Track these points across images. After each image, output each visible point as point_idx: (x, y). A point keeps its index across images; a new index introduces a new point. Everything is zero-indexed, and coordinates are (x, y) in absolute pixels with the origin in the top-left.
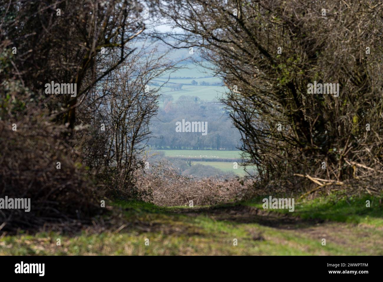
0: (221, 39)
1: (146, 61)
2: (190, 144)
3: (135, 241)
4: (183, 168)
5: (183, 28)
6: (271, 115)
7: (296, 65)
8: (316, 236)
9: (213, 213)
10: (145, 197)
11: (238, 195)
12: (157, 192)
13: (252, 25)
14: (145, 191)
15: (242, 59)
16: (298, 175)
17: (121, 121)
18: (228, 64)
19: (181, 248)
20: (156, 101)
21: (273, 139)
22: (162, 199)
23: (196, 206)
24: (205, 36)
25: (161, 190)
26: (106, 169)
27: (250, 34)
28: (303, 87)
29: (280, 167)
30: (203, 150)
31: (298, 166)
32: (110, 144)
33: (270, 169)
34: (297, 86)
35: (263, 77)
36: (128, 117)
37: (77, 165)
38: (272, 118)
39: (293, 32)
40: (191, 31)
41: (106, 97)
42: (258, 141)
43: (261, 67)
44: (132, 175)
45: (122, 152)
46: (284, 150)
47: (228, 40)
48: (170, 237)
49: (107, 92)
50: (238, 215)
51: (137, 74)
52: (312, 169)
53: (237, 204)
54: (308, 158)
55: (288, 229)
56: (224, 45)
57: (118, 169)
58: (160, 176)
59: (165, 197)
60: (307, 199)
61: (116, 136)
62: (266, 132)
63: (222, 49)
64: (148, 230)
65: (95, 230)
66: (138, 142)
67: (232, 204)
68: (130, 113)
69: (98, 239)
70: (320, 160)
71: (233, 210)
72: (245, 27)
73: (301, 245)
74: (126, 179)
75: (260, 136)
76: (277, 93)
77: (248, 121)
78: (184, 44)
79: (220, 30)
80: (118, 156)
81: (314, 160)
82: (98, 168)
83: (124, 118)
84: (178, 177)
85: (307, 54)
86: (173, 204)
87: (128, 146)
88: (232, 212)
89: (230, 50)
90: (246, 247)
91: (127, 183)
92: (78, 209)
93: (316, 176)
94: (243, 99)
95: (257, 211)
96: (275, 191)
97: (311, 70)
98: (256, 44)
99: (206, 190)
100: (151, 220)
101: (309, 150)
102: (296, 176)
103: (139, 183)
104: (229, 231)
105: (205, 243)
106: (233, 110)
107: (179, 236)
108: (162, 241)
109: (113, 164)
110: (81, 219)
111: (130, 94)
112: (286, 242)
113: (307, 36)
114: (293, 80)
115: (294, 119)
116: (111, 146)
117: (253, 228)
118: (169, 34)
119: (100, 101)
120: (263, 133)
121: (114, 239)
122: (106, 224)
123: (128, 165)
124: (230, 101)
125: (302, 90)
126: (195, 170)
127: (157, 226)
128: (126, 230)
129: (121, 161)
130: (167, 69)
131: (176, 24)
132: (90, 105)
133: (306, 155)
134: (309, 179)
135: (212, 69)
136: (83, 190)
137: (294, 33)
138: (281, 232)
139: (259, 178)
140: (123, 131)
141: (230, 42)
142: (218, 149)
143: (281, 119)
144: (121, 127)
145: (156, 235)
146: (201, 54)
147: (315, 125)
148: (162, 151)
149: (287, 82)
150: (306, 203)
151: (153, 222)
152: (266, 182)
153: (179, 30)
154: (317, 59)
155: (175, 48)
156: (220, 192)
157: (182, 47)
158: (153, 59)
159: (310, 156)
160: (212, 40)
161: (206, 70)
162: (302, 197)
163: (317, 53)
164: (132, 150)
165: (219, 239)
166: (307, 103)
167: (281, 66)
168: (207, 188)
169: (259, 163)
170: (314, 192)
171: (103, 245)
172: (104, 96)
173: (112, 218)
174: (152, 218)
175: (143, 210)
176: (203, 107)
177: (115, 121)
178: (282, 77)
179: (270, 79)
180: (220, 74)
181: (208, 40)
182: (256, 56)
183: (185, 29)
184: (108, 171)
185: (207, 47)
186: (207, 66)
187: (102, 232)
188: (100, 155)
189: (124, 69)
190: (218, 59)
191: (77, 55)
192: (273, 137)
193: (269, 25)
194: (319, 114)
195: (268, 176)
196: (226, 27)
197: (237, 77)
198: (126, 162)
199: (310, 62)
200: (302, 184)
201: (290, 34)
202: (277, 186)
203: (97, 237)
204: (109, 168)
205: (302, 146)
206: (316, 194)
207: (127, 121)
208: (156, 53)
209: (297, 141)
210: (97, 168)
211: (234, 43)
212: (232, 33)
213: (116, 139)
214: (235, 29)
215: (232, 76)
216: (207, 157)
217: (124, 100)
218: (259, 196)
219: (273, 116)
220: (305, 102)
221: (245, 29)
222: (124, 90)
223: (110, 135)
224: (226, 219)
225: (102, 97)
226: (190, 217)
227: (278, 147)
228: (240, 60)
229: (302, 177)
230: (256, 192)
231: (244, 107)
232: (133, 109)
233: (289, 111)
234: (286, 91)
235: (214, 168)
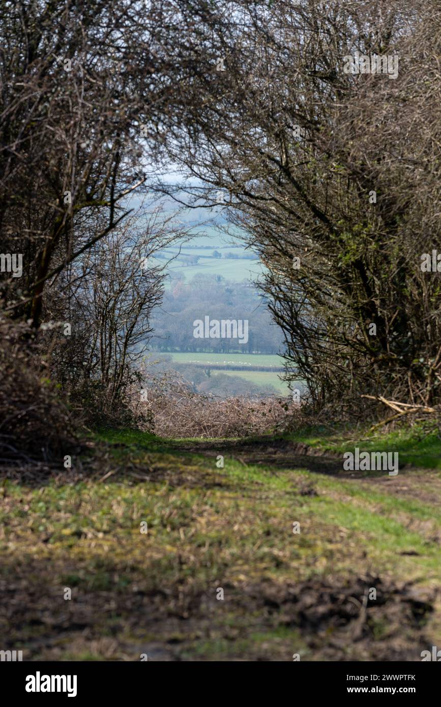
0: (257, 195)
1: (146, 225)
2: (209, 344)
3: (127, 495)
4: (198, 380)
5: (201, 178)
6: (329, 307)
7: (367, 235)
8: (393, 488)
9: (242, 451)
10: (142, 425)
11: (279, 424)
12: (160, 417)
13: (303, 174)
14: (143, 417)
15: (288, 224)
16: (367, 396)
17: (109, 312)
18: (266, 232)
19: (195, 507)
20: (161, 283)
21: (332, 343)
22: (168, 427)
23: (217, 438)
24: (234, 189)
25: (167, 414)
26: (86, 382)
27: (299, 188)
28: (376, 267)
29: (341, 384)
30: (229, 353)
31: (367, 383)
32: (92, 346)
33: (327, 385)
34: (368, 265)
35: (318, 252)
36: (119, 306)
37: (44, 381)
38: (330, 311)
39: (362, 186)
40: (212, 182)
41: (87, 277)
42: (310, 345)
43: (315, 237)
44: (124, 392)
45: (110, 358)
46: (348, 359)
47: (267, 196)
48: (179, 489)
49: (88, 270)
50: (279, 455)
51: (133, 244)
52: (388, 388)
53: (277, 438)
54: (382, 371)
55: (352, 478)
56: (261, 204)
57: (103, 383)
58: (165, 393)
59: (171, 424)
60: (380, 432)
61: (102, 334)
62: (321, 332)
63: (259, 209)
64: (147, 478)
65: (69, 477)
66: (133, 344)
67: (270, 437)
68: (122, 300)
69: (73, 491)
70: (399, 375)
71: (271, 447)
72: (293, 178)
73: (370, 503)
74: (115, 398)
75: (312, 337)
76: (338, 275)
77: (295, 315)
78: (202, 202)
79: (255, 181)
80: (103, 364)
81: (390, 375)
82: (74, 381)
83: (113, 309)
84: (192, 395)
85: (384, 218)
86: (183, 435)
87: (118, 349)
88: (270, 450)
89: (270, 211)
90: (290, 507)
91: (116, 404)
92: (45, 446)
93: (393, 399)
94: (288, 283)
95: (306, 449)
96: (333, 419)
97: (388, 242)
98: (308, 203)
99: (232, 415)
100: (152, 463)
101: (383, 360)
102: (364, 398)
103: (134, 403)
104: (266, 480)
105: (230, 498)
106: (273, 299)
107: (192, 488)
108: (166, 496)
109: (96, 375)
110: (49, 461)
111: (122, 273)
112: (349, 498)
113: (383, 194)
114: (361, 257)
115: (362, 313)
116: (93, 349)
117: (300, 476)
118: (180, 186)
119: (78, 283)
120: (316, 333)
121: (96, 492)
122: (85, 469)
123: (118, 377)
124: (269, 286)
125: (374, 271)
126: (216, 383)
127: (160, 472)
128: (115, 478)
129: (107, 371)
130: (177, 237)
131: (191, 172)
132: (62, 289)
133: (380, 368)
134: (384, 403)
135: (243, 239)
136: (52, 418)
137: (364, 187)
138: (342, 483)
139: (311, 400)
140: (111, 328)
141: (271, 199)
142: (251, 353)
143: (344, 313)
144: (109, 321)
145: (158, 485)
146: (228, 217)
147: (393, 323)
148: (167, 354)
149: (352, 260)
150: (379, 438)
151: (153, 466)
152: (320, 405)
153: (196, 181)
154: (397, 227)
155: (189, 207)
156: (253, 418)
157: (200, 206)
158: (156, 222)
159: (385, 369)
160: (244, 196)
161: (235, 239)
162: (373, 428)
163: (398, 217)
164: (125, 355)
165: (250, 494)
166: (382, 290)
167: (344, 236)
168: (234, 413)
169: (310, 376)
170: (390, 422)
171: (81, 501)
172: (84, 275)
173: (94, 460)
174: (153, 460)
175: (140, 447)
176: (230, 291)
177: (99, 312)
178: (346, 253)
179: (327, 255)
180: (255, 245)
181: (237, 196)
182: (308, 220)
183: (204, 179)
184: (88, 386)
185: (237, 206)
186: (236, 234)
187: (79, 481)
188: (78, 363)
189: (114, 237)
190: (253, 224)
191: (45, 217)
192: (331, 340)
193: (328, 175)
194: (399, 307)
195: (324, 397)
196: (264, 177)
197: (280, 250)
198: (116, 372)
199: (387, 230)
200: (374, 411)
201: (359, 189)
202: (336, 411)
203: (72, 488)
204: (91, 381)
205: (374, 354)
206: (393, 426)
207: (117, 312)
208: (162, 214)
209: (366, 347)
210: (72, 381)
211: (277, 201)
212: (273, 187)
213: (102, 340)
214: (277, 180)
215: (272, 249)
216: (233, 363)
217: (113, 281)
218: (310, 426)
219: (331, 308)
220: (379, 290)
221: (292, 180)
222: (113, 267)
223: (92, 334)
224: (262, 460)
225: (82, 277)
226: (208, 457)
227: (339, 355)
228: (285, 227)
229: (372, 400)
230: (305, 420)
231: (289, 294)
232: (126, 296)
233: (356, 303)
234: (352, 273)
235: (244, 381)
